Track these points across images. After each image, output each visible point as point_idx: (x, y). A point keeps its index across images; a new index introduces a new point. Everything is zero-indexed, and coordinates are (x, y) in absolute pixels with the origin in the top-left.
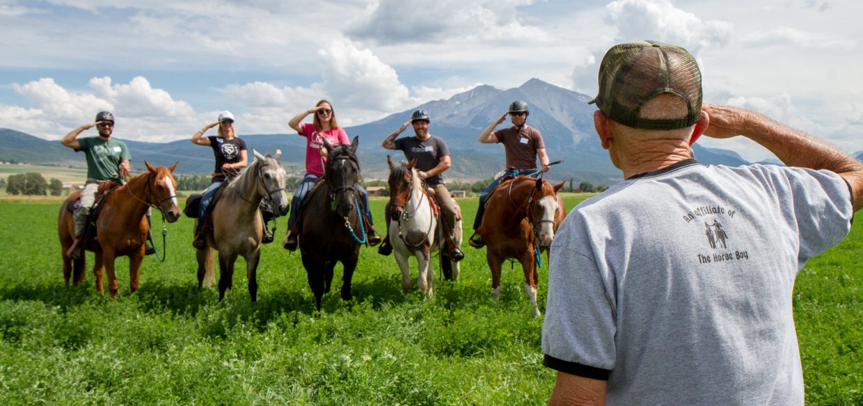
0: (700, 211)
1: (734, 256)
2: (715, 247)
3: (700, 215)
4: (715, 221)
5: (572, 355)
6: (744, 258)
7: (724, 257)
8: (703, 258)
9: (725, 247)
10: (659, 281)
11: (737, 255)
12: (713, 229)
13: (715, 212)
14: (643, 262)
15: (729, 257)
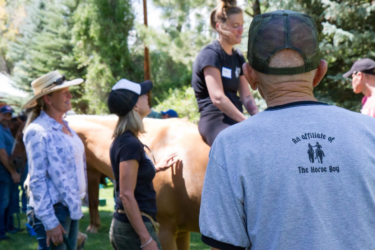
0: (307, 136)
1: (328, 169)
2: (313, 162)
3: (306, 138)
4: (317, 143)
5: (208, 232)
6: (336, 171)
7: (320, 170)
8: (303, 169)
9: (322, 163)
10: (269, 184)
11: (330, 169)
12: (315, 149)
13: (319, 137)
14: (260, 170)
15: (324, 170)
